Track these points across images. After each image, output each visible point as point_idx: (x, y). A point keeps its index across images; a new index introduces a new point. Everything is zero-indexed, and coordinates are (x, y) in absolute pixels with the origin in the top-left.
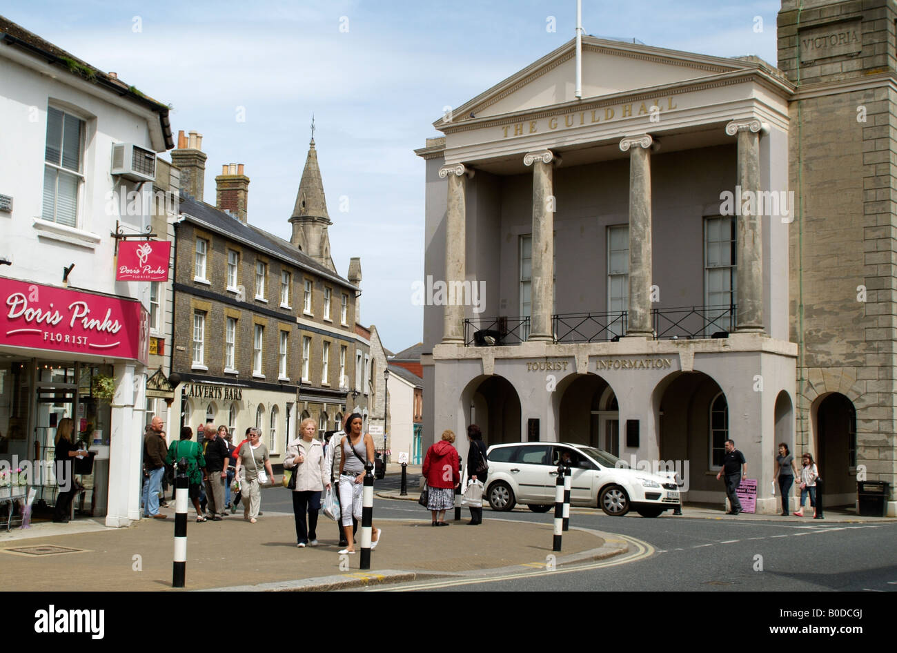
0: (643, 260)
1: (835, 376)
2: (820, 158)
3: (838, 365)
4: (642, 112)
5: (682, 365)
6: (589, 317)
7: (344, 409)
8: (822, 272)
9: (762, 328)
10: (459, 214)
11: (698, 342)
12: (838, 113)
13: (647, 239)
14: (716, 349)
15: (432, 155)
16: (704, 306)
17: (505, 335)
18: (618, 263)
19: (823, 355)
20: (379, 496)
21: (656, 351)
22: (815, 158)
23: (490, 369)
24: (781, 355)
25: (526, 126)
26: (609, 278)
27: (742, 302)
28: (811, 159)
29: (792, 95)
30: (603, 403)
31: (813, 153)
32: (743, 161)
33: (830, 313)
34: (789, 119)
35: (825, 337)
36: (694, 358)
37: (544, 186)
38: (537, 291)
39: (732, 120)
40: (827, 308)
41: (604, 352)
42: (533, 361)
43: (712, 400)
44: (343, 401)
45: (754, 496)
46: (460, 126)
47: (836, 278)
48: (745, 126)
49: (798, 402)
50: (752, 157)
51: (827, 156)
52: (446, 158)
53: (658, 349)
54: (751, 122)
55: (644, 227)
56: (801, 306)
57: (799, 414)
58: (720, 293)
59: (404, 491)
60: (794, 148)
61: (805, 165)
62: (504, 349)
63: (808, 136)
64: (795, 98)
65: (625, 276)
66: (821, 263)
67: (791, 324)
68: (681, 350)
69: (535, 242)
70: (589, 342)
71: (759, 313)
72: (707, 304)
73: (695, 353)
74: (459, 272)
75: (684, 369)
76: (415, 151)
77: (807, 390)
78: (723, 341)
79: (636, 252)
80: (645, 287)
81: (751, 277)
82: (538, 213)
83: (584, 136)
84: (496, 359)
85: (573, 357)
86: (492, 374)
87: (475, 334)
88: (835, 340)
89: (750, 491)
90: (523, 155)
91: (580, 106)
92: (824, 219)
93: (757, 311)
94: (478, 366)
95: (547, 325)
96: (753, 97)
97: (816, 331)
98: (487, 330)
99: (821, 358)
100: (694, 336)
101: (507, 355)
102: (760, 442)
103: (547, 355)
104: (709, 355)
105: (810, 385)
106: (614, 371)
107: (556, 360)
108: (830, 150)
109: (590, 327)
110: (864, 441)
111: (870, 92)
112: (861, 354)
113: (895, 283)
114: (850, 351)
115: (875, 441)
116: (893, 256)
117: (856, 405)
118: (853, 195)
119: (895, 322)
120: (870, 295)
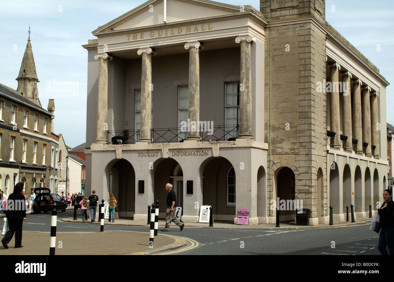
0: (196, 102)
1: (285, 159)
2: (279, 55)
3: (287, 153)
4: (196, 30)
5: (214, 154)
6: (169, 130)
7: (45, 177)
8: (280, 110)
9: (252, 136)
10: (104, 78)
11: (221, 143)
12: (287, 34)
13: (197, 92)
14: (230, 146)
15: (91, 48)
16: (224, 125)
17: (128, 139)
18: (183, 104)
19: (280, 149)
20: (62, 220)
21: (201, 147)
22: (277, 55)
23: (120, 155)
24: (260, 149)
25: (139, 35)
26: (179, 111)
27: (242, 123)
28: (275, 56)
29: (266, 25)
30: (176, 172)
31: (276, 53)
32: (243, 56)
33: (283, 129)
34: (265, 36)
35: (281, 140)
36: (219, 150)
37: (147, 65)
38: (143, 117)
39: (238, 36)
40: (282, 126)
41: (176, 147)
42: (141, 152)
43: (228, 171)
44: (44, 172)
45: (247, 217)
46: (106, 34)
47: (286, 113)
48: (244, 39)
49: (268, 172)
50: (248, 54)
51: (282, 54)
52: (98, 50)
53: (202, 146)
54: (247, 37)
55: (196, 87)
56: (270, 126)
57: (269, 177)
58: (232, 119)
59: (75, 218)
60: (267, 50)
61: (272, 58)
62: (127, 146)
63: (274, 45)
64: (268, 26)
65: (187, 110)
66: (279, 105)
67: (265, 134)
68: (213, 147)
69: (142, 92)
70: (169, 142)
71: (250, 129)
72: (226, 124)
73: (220, 148)
74: (104, 107)
75: (214, 156)
76: (83, 46)
77: (272, 166)
78: (233, 142)
79: (192, 99)
80: (196, 116)
81: (246, 111)
82: (144, 79)
83: (167, 41)
84: (122, 151)
85: (161, 150)
86: (121, 158)
87: (113, 138)
88: (285, 142)
89: (246, 215)
90: (137, 50)
91: (165, 26)
92: (281, 84)
93: (249, 128)
94: (113, 154)
95: (148, 134)
96: (248, 25)
97: (276, 137)
98: (118, 136)
99: (279, 150)
100: (219, 140)
101: (128, 149)
102: (250, 191)
103: (149, 148)
104: (227, 149)
105: (274, 163)
106: (181, 157)
107: (153, 151)
109: (169, 135)
110: (299, 190)
111: (302, 25)
112: (297, 149)
113: (313, 115)
114: (292, 147)
115: (304, 190)
116: (312, 102)
117: (295, 173)
118: (294, 73)
119: (313, 133)
120: (302, 121)
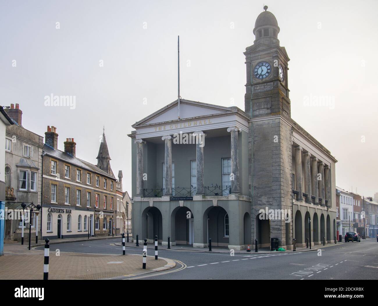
1: (263, 208)
3: (264, 204)
6: (184, 189)
7: (112, 217)
8: (259, 176)
9: (240, 193)
11: (219, 197)
14: (225, 199)
19: (260, 201)
23: (152, 204)
25: (162, 128)
26: (192, 177)
29: (249, 120)
31: (256, 139)
32: (233, 140)
34: (248, 128)
35: (260, 196)
36: (217, 202)
39: (229, 127)
40: (261, 187)
43: (225, 215)
44: (112, 214)
46: (141, 127)
48: (233, 129)
50: (236, 139)
51: (261, 140)
52: (136, 137)
54: (235, 128)
57: (252, 220)
58: (227, 182)
61: (254, 142)
63: (255, 133)
64: (250, 121)
67: (250, 192)
68: (213, 199)
69: (166, 165)
72: (223, 185)
73: (218, 200)
75: (214, 205)
78: (227, 197)
84: (153, 202)
85: (179, 201)
90: (161, 137)
94: (147, 204)
95: (170, 191)
96: (236, 120)
101: (157, 200)
104: (222, 201)
105: (256, 211)
109: (184, 192)
110: (273, 228)
111: (274, 120)
112: (271, 201)
113: (282, 180)
114: (268, 200)
115: (276, 228)
116: (282, 171)
118: (269, 152)
119: (282, 192)
120: (274, 183)
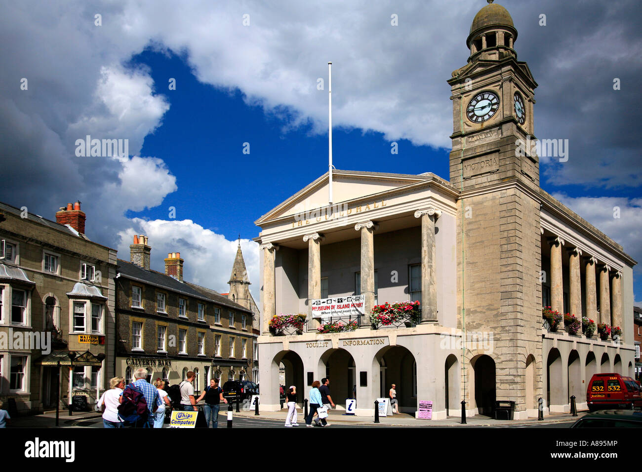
2: (475, 229)
5: (390, 343)
6: (340, 319)
9: (436, 321)
11: (399, 330)
12: (485, 204)
13: (371, 276)
14: (409, 333)
21: (375, 336)
22: (472, 229)
27: (424, 308)
28: (470, 230)
29: (457, 196)
31: (470, 227)
32: (424, 232)
33: (480, 312)
34: (457, 210)
35: (478, 325)
36: (397, 338)
37: (314, 251)
39: (418, 209)
40: (478, 310)
41: (347, 337)
42: (309, 343)
47: (484, 294)
48: (425, 212)
49: (462, 360)
51: (479, 228)
53: (377, 334)
54: (428, 210)
55: (369, 270)
56: (464, 309)
57: (462, 366)
60: (460, 225)
62: (294, 337)
64: (459, 198)
66: (475, 286)
67: (458, 319)
68: (390, 334)
69: (310, 281)
70: (339, 332)
73: (397, 336)
75: (391, 345)
77: (467, 354)
78: (414, 329)
80: (370, 302)
81: (429, 294)
82: (311, 266)
83: (335, 224)
84: (289, 342)
85: (331, 340)
88: (483, 326)
89: (428, 407)
90: (303, 236)
92: (477, 262)
93: (433, 312)
95: (317, 324)
96: (430, 196)
97: (472, 322)
100: (397, 327)
101: (295, 340)
103: (317, 339)
104: (405, 337)
105: (469, 351)
107: (322, 342)
108: (480, 224)
110: (501, 380)
112: (498, 334)
113: (519, 295)
115: (507, 380)
117: (496, 361)
118: (494, 248)
120: (504, 302)
